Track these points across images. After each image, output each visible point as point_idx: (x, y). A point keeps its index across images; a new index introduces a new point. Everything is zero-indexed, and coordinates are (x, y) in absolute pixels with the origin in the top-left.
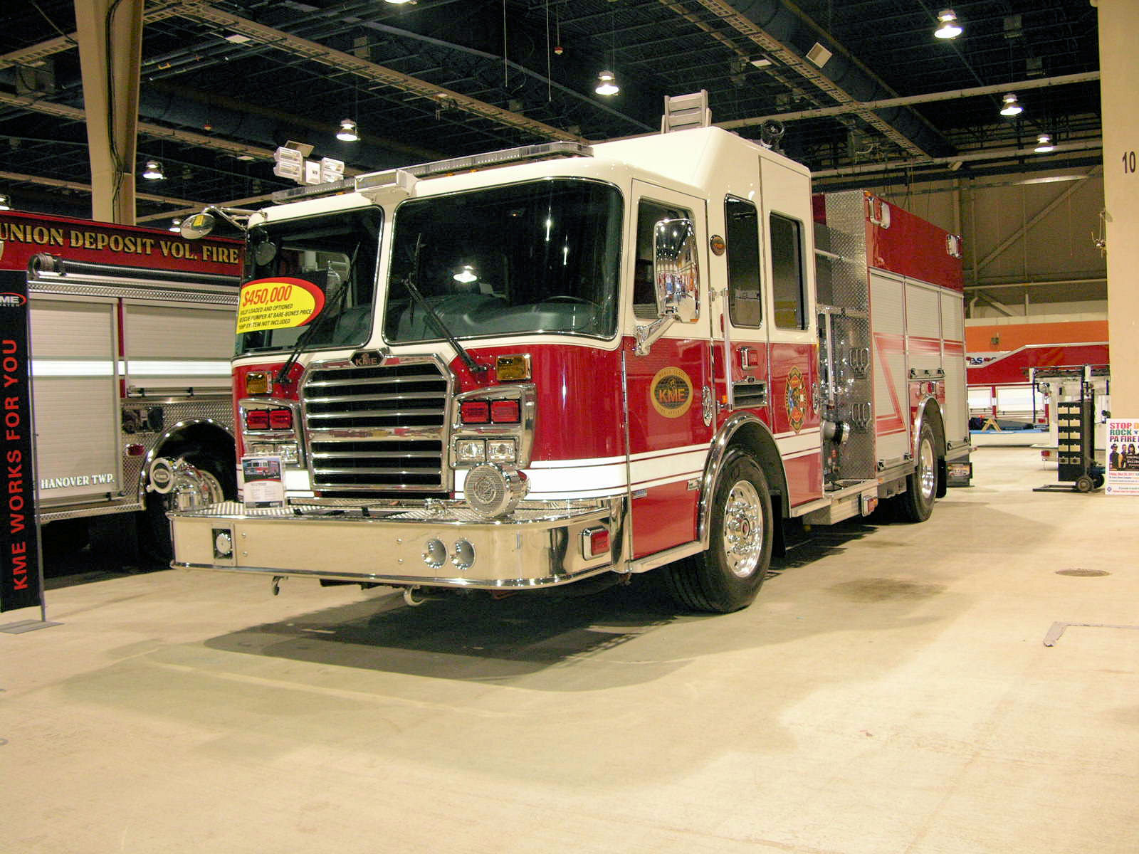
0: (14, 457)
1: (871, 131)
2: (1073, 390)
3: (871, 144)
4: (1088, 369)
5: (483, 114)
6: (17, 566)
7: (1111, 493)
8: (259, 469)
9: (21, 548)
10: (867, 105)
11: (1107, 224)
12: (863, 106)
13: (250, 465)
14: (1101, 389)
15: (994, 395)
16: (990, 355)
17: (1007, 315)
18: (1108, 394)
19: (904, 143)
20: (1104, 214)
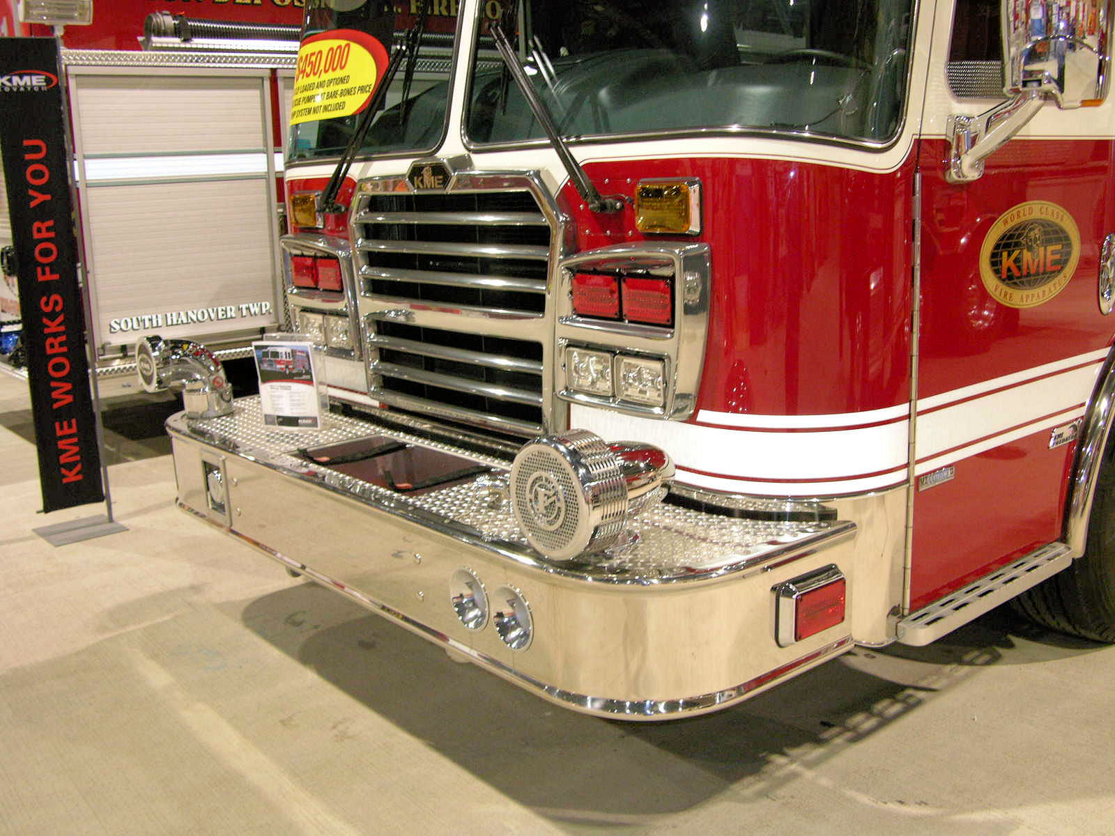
0: (51, 304)
6: (66, 451)
8: (279, 363)
9: (70, 426)
13: (266, 354)
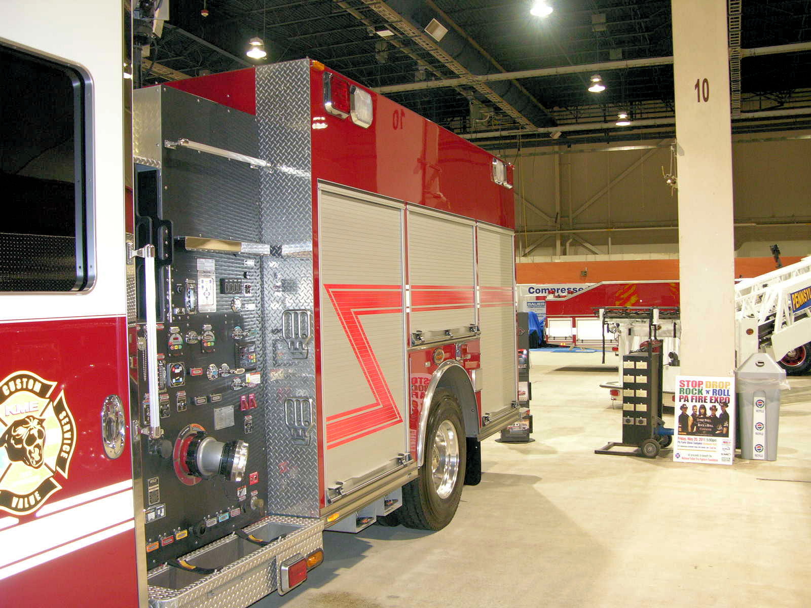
1: (486, 102)
2: (641, 332)
3: (489, 113)
4: (656, 312)
5: (157, 73)
7: (680, 460)
10: (480, 78)
11: (678, 156)
12: (477, 79)
14: (668, 331)
15: (574, 325)
16: (577, 286)
17: (595, 253)
18: (675, 336)
19: (514, 114)
20: (675, 146)
